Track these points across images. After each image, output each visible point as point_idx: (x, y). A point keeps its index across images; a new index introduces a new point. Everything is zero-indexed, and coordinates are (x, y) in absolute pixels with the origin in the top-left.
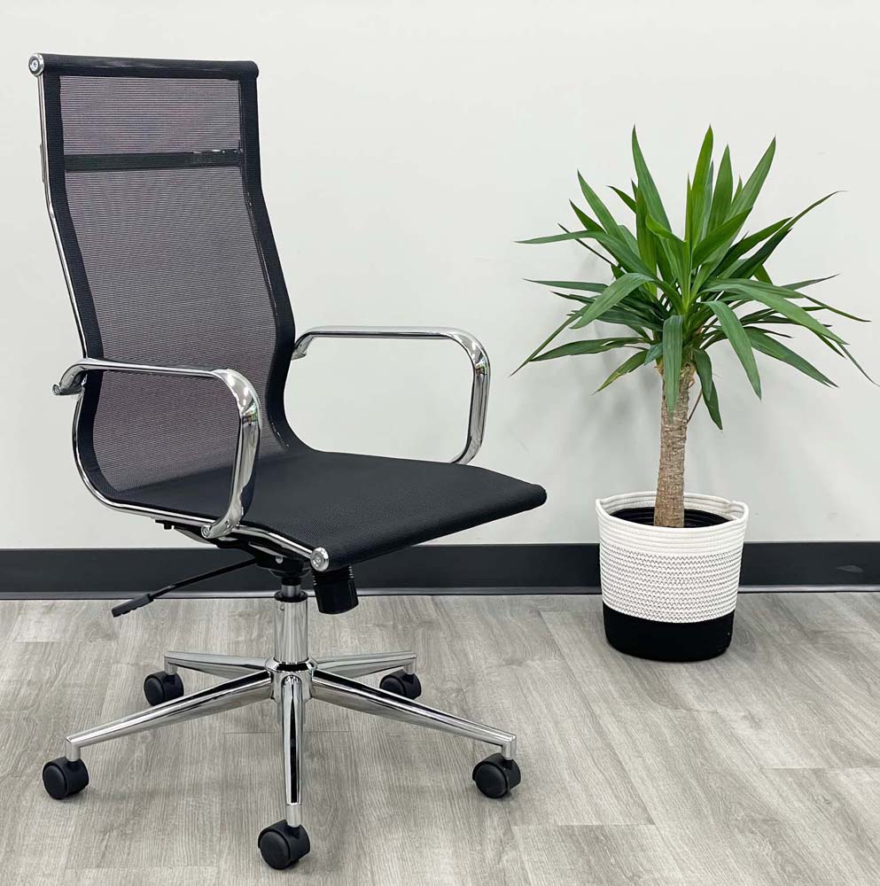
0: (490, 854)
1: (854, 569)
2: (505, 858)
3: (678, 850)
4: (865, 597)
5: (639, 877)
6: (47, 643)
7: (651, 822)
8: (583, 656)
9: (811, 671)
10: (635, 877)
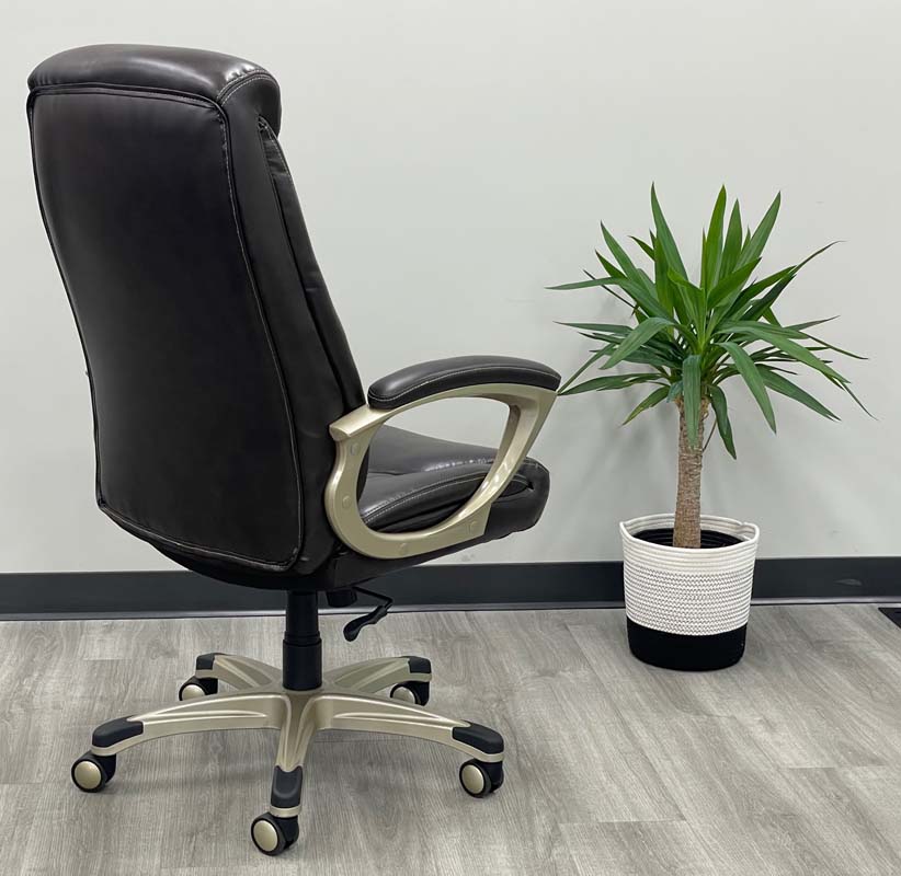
0: (541, 849)
1: (853, 582)
2: (555, 852)
3: (708, 843)
4: (865, 609)
5: (676, 867)
6: (112, 661)
7: (682, 817)
8: (610, 667)
9: (818, 678)
10: (671, 867)
